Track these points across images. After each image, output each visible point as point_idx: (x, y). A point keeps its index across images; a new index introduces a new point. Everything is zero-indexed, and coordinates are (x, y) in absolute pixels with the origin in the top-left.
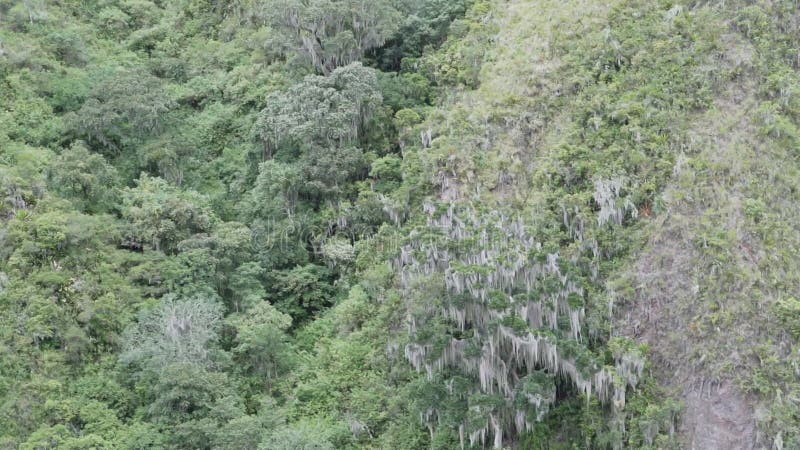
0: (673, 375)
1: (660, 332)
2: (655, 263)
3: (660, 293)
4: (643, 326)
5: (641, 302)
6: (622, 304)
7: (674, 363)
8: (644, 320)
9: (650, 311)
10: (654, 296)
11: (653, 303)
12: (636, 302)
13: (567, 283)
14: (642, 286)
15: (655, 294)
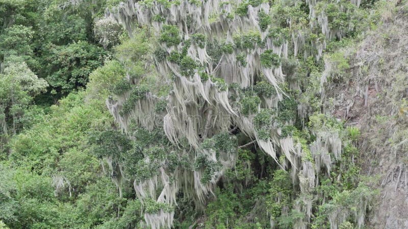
0: (378, 164)
1: (373, 118)
2: (379, 42)
3: (380, 74)
4: (357, 109)
5: (357, 82)
6: (336, 81)
7: (379, 150)
8: (359, 102)
9: (366, 94)
10: (372, 76)
11: (370, 84)
12: (351, 81)
13: (265, 40)
14: (361, 64)
15: (375, 74)
